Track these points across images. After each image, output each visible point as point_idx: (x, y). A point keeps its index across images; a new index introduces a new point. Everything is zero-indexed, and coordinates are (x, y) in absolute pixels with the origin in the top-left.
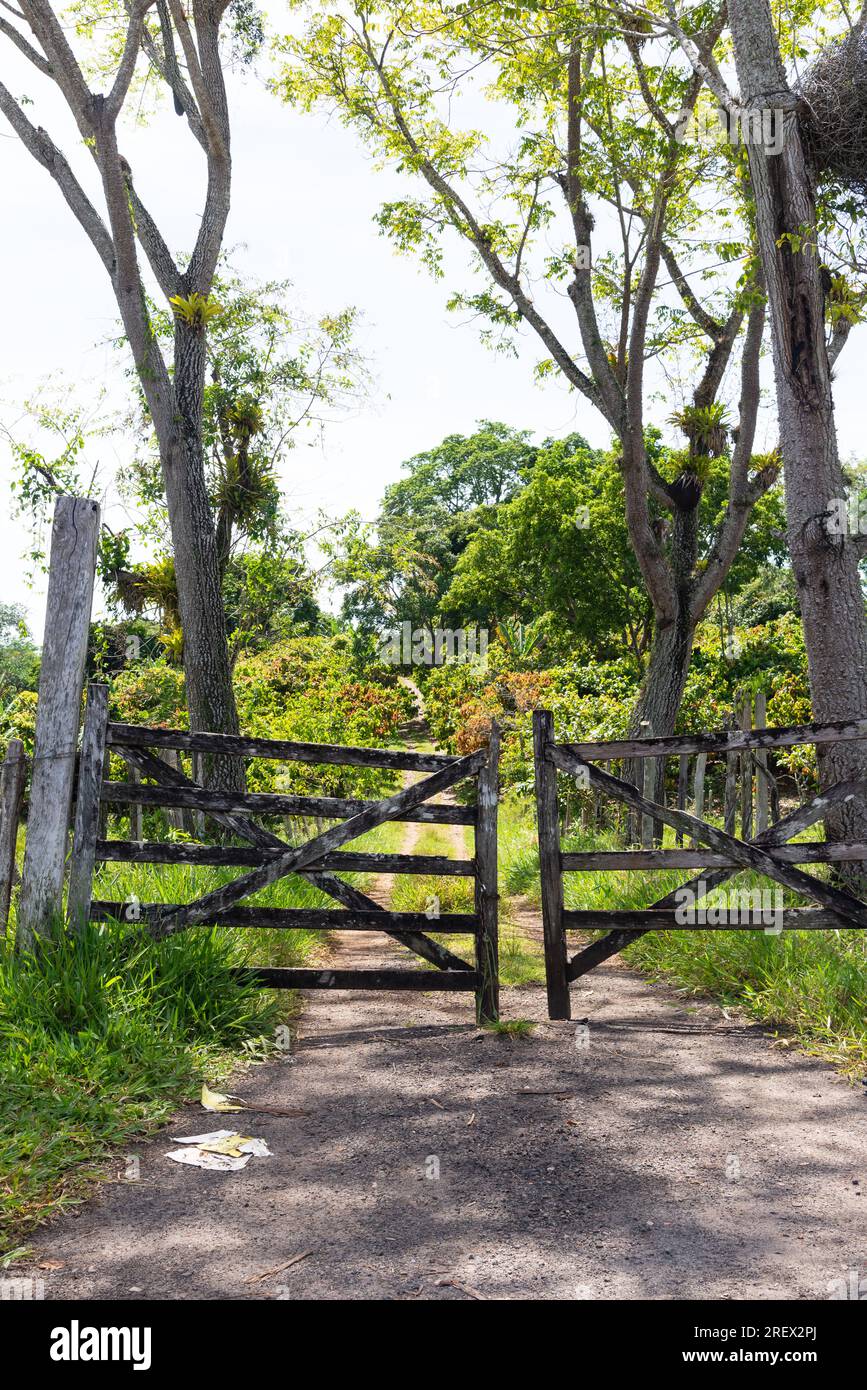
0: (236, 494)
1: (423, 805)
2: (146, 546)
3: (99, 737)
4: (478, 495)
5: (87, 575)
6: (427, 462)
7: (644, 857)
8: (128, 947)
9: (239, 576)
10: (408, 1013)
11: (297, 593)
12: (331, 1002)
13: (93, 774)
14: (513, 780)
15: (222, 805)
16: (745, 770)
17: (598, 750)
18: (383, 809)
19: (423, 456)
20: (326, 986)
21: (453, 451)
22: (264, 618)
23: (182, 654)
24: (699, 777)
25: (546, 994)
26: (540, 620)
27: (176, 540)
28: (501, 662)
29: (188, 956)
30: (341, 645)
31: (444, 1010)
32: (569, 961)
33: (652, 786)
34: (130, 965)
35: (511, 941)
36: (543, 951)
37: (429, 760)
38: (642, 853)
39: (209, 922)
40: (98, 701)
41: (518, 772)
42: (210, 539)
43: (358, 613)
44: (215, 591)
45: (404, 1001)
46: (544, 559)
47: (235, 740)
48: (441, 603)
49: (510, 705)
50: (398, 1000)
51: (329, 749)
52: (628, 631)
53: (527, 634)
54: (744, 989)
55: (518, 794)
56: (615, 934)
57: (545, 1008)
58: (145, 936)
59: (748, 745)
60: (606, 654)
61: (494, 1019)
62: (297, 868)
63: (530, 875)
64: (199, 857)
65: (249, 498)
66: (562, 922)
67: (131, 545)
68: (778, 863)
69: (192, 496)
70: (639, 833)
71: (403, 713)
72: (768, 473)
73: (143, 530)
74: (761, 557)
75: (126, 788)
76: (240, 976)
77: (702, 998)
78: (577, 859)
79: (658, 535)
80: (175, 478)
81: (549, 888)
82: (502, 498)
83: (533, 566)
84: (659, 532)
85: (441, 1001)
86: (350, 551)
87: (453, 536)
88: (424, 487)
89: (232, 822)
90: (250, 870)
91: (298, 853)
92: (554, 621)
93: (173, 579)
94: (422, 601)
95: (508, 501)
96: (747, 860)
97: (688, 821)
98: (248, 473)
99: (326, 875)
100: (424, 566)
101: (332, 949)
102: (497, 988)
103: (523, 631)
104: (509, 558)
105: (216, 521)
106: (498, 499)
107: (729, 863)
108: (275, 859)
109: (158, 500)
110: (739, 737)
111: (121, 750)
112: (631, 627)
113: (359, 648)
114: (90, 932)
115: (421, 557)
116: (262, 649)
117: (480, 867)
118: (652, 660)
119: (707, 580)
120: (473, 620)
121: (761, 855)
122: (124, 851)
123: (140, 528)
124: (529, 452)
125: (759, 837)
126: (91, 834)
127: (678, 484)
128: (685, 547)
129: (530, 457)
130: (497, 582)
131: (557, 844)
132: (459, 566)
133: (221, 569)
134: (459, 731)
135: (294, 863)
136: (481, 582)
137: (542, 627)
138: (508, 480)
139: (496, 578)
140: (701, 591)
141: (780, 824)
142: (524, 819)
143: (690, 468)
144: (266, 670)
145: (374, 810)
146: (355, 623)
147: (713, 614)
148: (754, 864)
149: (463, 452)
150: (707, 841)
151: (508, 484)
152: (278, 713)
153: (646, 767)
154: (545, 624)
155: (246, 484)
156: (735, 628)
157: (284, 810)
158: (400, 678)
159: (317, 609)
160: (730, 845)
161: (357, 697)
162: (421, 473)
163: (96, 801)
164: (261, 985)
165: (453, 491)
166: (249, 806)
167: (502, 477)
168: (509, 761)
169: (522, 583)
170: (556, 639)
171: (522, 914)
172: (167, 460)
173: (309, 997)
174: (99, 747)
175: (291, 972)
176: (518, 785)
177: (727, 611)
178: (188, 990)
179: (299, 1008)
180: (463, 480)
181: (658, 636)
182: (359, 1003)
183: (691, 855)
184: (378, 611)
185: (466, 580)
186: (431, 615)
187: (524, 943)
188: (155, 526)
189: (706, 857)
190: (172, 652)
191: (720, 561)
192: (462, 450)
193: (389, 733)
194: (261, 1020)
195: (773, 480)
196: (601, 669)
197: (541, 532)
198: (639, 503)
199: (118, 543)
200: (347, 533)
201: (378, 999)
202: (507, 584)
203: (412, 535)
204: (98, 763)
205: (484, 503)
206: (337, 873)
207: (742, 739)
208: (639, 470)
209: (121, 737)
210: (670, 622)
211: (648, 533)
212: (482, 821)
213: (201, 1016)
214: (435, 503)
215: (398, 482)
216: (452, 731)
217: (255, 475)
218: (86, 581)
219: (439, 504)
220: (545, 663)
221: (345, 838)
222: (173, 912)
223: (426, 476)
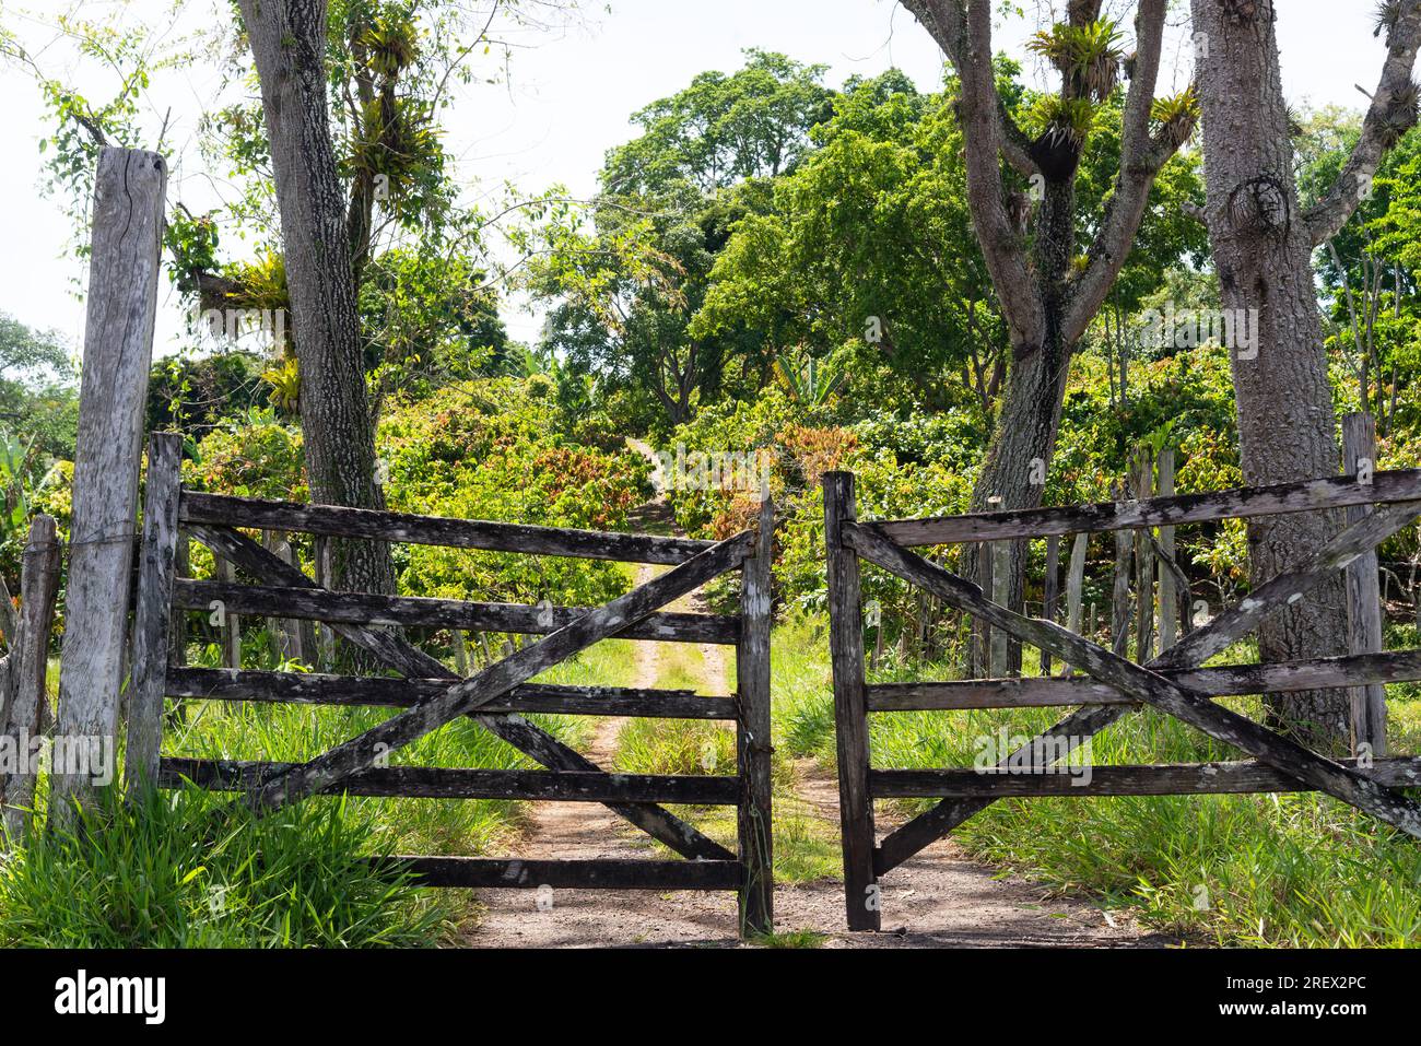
0: (378, 157)
1: (658, 615)
2: (242, 237)
3: (168, 511)
4: (746, 162)
5: (147, 265)
6: (669, 113)
7: (990, 689)
8: (215, 823)
9: (385, 284)
10: (638, 924)
11: (474, 310)
12: (524, 910)
13: (161, 568)
14: (799, 591)
15: (356, 614)
16: (1143, 565)
17: (922, 531)
18: (599, 620)
19: (662, 105)
20: (514, 884)
21: (707, 96)
22: (422, 345)
23: (298, 399)
24: (1075, 579)
25: (843, 896)
26: (839, 353)
27: (288, 227)
28: (781, 415)
29: (306, 836)
30: (540, 390)
31: (693, 919)
32: (878, 846)
33: (1005, 594)
34: (218, 851)
35: (792, 821)
36: (839, 836)
37: (667, 547)
38: (988, 683)
39: (335, 789)
40: (167, 458)
41: (807, 577)
42: (338, 224)
43: (566, 341)
44: (349, 306)
45: (631, 907)
46: (845, 261)
47: (373, 517)
48: (690, 326)
49: (794, 479)
50: (623, 905)
51: (516, 530)
52: (971, 367)
53: (819, 372)
54: (1138, 883)
55: (805, 611)
56: (947, 805)
57: (843, 912)
58: (241, 807)
59: (1146, 521)
60: (937, 403)
61: (766, 930)
62: (469, 707)
63: (823, 728)
64: (322, 693)
65: (398, 164)
66: (868, 788)
67: (220, 233)
68: (1188, 695)
69: (310, 159)
70: (985, 663)
71: (634, 492)
72: (1178, 125)
73: (239, 213)
74: (1168, 256)
75: (210, 588)
76: (384, 868)
77: (1077, 899)
78: (890, 693)
79: (1014, 219)
80: (285, 131)
81: (848, 738)
82: (782, 167)
83: (827, 269)
84: (1017, 214)
85: (688, 907)
86: (552, 243)
87: (708, 225)
88: (664, 150)
89: (371, 640)
90: (399, 713)
91: (470, 687)
92: (859, 352)
93: (284, 286)
94: (661, 323)
95: (790, 172)
96: (1143, 692)
97: (1055, 636)
98: (396, 125)
99: (513, 719)
100: (666, 270)
101: (526, 835)
102: (770, 886)
103: (814, 368)
104: (793, 256)
105: (347, 198)
106: (775, 170)
107: (1117, 697)
108: (436, 694)
109: (259, 166)
110: (1132, 509)
111: (202, 532)
112: (975, 361)
113: (566, 395)
114: (157, 801)
115: (661, 258)
116: (421, 398)
117: (746, 706)
118: (1006, 406)
119: (1088, 285)
120: (739, 351)
121: (1164, 685)
122: (210, 684)
123: (234, 209)
124: (821, 98)
125: (1161, 657)
126: (159, 658)
127: (1044, 140)
128: (1055, 237)
129: (824, 108)
130: (775, 293)
131: (859, 672)
132: (716, 270)
133: (357, 272)
134: (718, 517)
135: (464, 700)
136: (750, 293)
137: (842, 361)
138: (790, 141)
139: (774, 288)
140: (1079, 301)
141: (1192, 639)
142: (815, 648)
143: (1064, 116)
144: (428, 427)
145: (584, 621)
146: (561, 355)
147: (1098, 342)
148: (1154, 698)
149: (722, 98)
150: (1084, 665)
151: (791, 146)
152: (447, 492)
153: (996, 565)
154: (848, 358)
155: (394, 144)
156: (1130, 363)
157: (449, 621)
158: (629, 441)
159: (503, 336)
160: (1117, 671)
161: (566, 467)
162: (659, 130)
163: (165, 609)
164: (415, 882)
165: (708, 158)
166: (395, 616)
167: (781, 136)
168: (792, 562)
169: (812, 296)
170: (863, 380)
171: (810, 784)
172: (273, 104)
173: (491, 903)
174: (169, 528)
175: (462, 862)
176: (805, 597)
177: (1118, 336)
178: (306, 889)
179: (475, 917)
180: (724, 141)
181: (1015, 369)
182: (564, 910)
183: (1059, 686)
184: (597, 337)
185: (727, 291)
186: (676, 344)
187: (811, 824)
188: (256, 207)
189: (1082, 688)
190: (283, 395)
191: (1108, 257)
192: (721, 94)
193: (613, 522)
194: (417, 932)
195: (1186, 136)
196: (929, 425)
197: (843, 219)
198: (986, 170)
199: (201, 231)
200: (547, 220)
201: (593, 904)
202: (789, 297)
203: (647, 224)
204: (167, 552)
205: (755, 176)
206: (532, 717)
207: (1137, 511)
208: (985, 120)
209: (201, 512)
210: (1034, 348)
211: (999, 215)
212: (748, 638)
213: (326, 927)
214: (679, 175)
215: (625, 144)
216: (707, 518)
217: (407, 129)
218: (145, 276)
219: (687, 177)
220: (847, 416)
221: (542, 663)
222: (282, 774)
223: (667, 135)
